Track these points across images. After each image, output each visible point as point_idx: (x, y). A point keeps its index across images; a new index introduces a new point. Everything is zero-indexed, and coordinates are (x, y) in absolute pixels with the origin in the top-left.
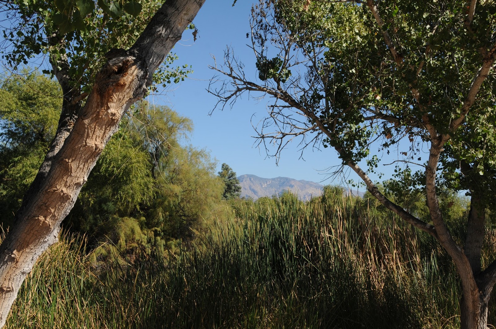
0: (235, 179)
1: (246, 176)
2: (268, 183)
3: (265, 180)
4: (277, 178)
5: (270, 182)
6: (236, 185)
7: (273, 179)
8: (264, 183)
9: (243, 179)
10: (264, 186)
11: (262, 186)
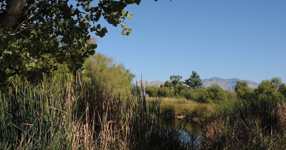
0: (199, 79)
1: (214, 78)
2: (226, 82)
3: (224, 80)
4: (231, 79)
5: (227, 81)
6: (200, 82)
7: (229, 80)
8: (224, 82)
9: (213, 79)
10: (223, 83)
11: (222, 83)
